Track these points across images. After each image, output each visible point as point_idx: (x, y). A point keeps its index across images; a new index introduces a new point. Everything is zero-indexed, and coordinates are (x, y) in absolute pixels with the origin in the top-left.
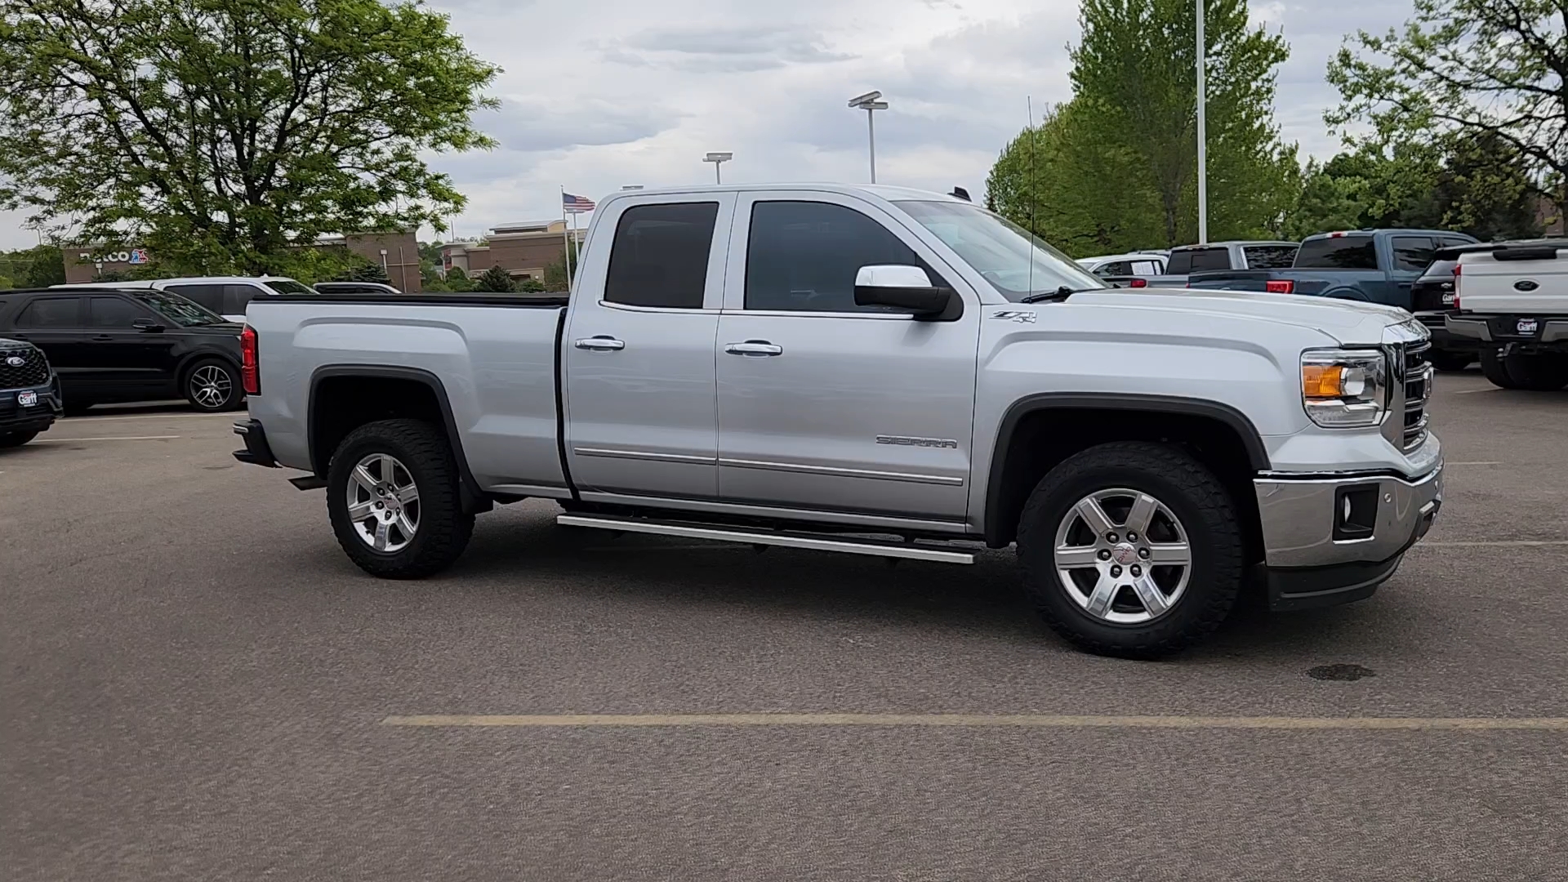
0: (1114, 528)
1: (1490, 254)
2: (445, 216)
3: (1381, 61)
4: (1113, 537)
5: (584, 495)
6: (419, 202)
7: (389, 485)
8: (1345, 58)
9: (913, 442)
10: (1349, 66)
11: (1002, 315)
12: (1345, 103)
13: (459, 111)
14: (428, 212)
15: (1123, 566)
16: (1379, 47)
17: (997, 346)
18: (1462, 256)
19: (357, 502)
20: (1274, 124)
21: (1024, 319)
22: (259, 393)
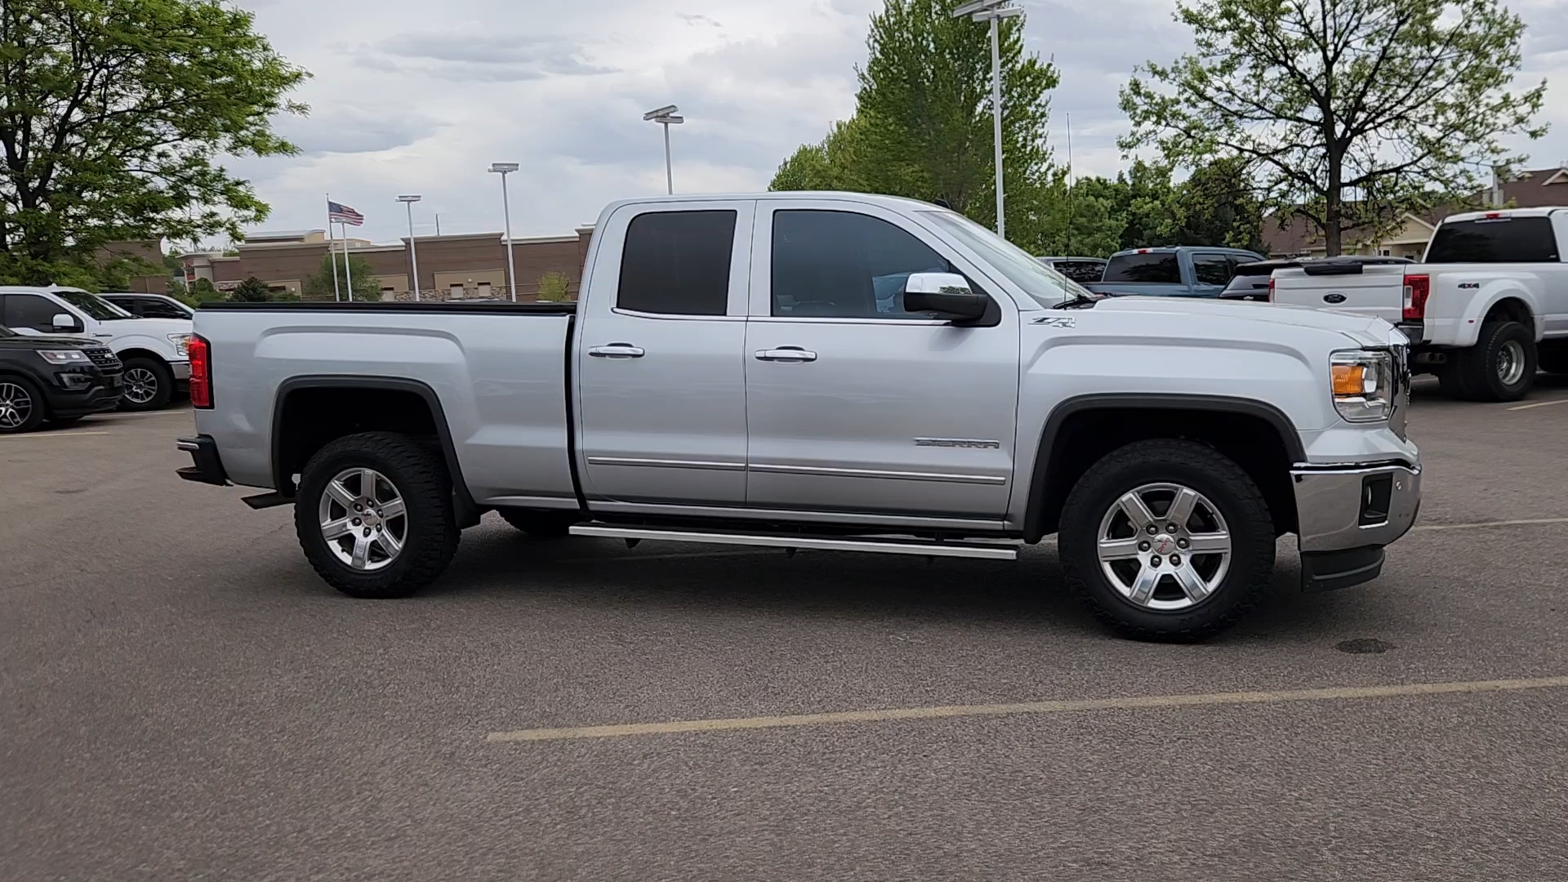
0: (1155, 521)
1: (1302, 270)
2: (245, 224)
3: (1167, 90)
4: (1153, 529)
5: (594, 505)
6: (214, 209)
7: (369, 500)
8: (1136, 87)
9: (954, 444)
10: (1138, 94)
11: (1042, 320)
12: (1135, 129)
13: (259, 114)
14: (225, 219)
15: (1162, 556)
16: (1167, 76)
17: (1040, 348)
18: (1276, 272)
19: (329, 520)
20: (1048, 147)
21: (1064, 325)
22: (212, 406)
